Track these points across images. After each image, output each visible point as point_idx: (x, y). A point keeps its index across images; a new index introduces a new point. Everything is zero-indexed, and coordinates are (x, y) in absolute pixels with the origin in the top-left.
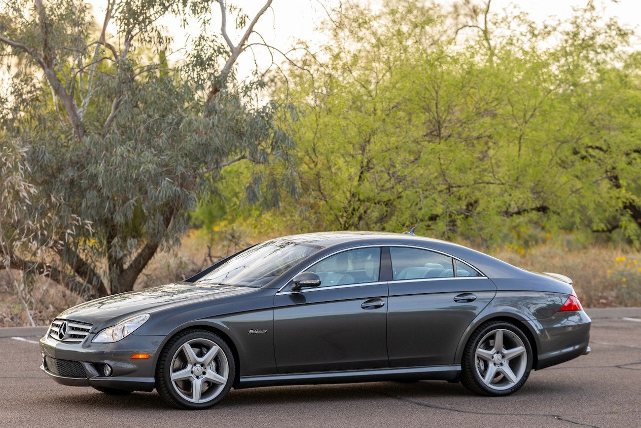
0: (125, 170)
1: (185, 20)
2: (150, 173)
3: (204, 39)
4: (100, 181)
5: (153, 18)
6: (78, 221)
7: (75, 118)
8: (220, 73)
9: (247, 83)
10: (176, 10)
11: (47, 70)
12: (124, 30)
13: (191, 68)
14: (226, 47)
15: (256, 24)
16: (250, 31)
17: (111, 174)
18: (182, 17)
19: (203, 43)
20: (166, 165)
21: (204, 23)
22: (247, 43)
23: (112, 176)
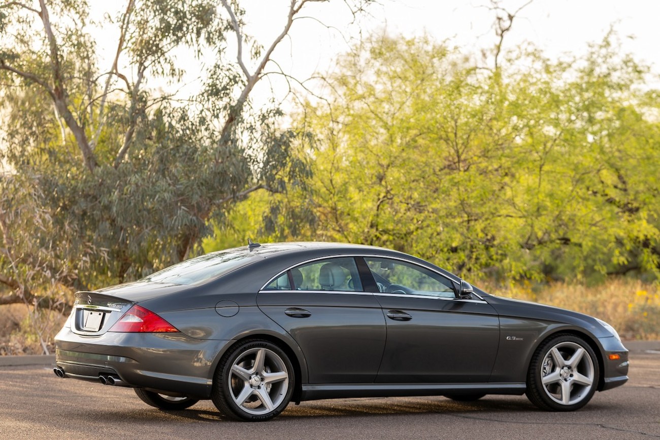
0: (140, 199)
1: (199, 51)
2: (165, 201)
3: (219, 68)
4: (114, 209)
5: (165, 49)
6: (92, 249)
7: (87, 151)
8: (236, 102)
9: (264, 111)
10: (189, 40)
11: (58, 102)
12: (137, 61)
13: (206, 98)
14: (241, 75)
15: (272, 53)
16: (267, 59)
17: (125, 203)
18: (196, 47)
19: (218, 71)
20: (182, 194)
21: (220, 51)
22: (263, 71)
23: (127, 204)
